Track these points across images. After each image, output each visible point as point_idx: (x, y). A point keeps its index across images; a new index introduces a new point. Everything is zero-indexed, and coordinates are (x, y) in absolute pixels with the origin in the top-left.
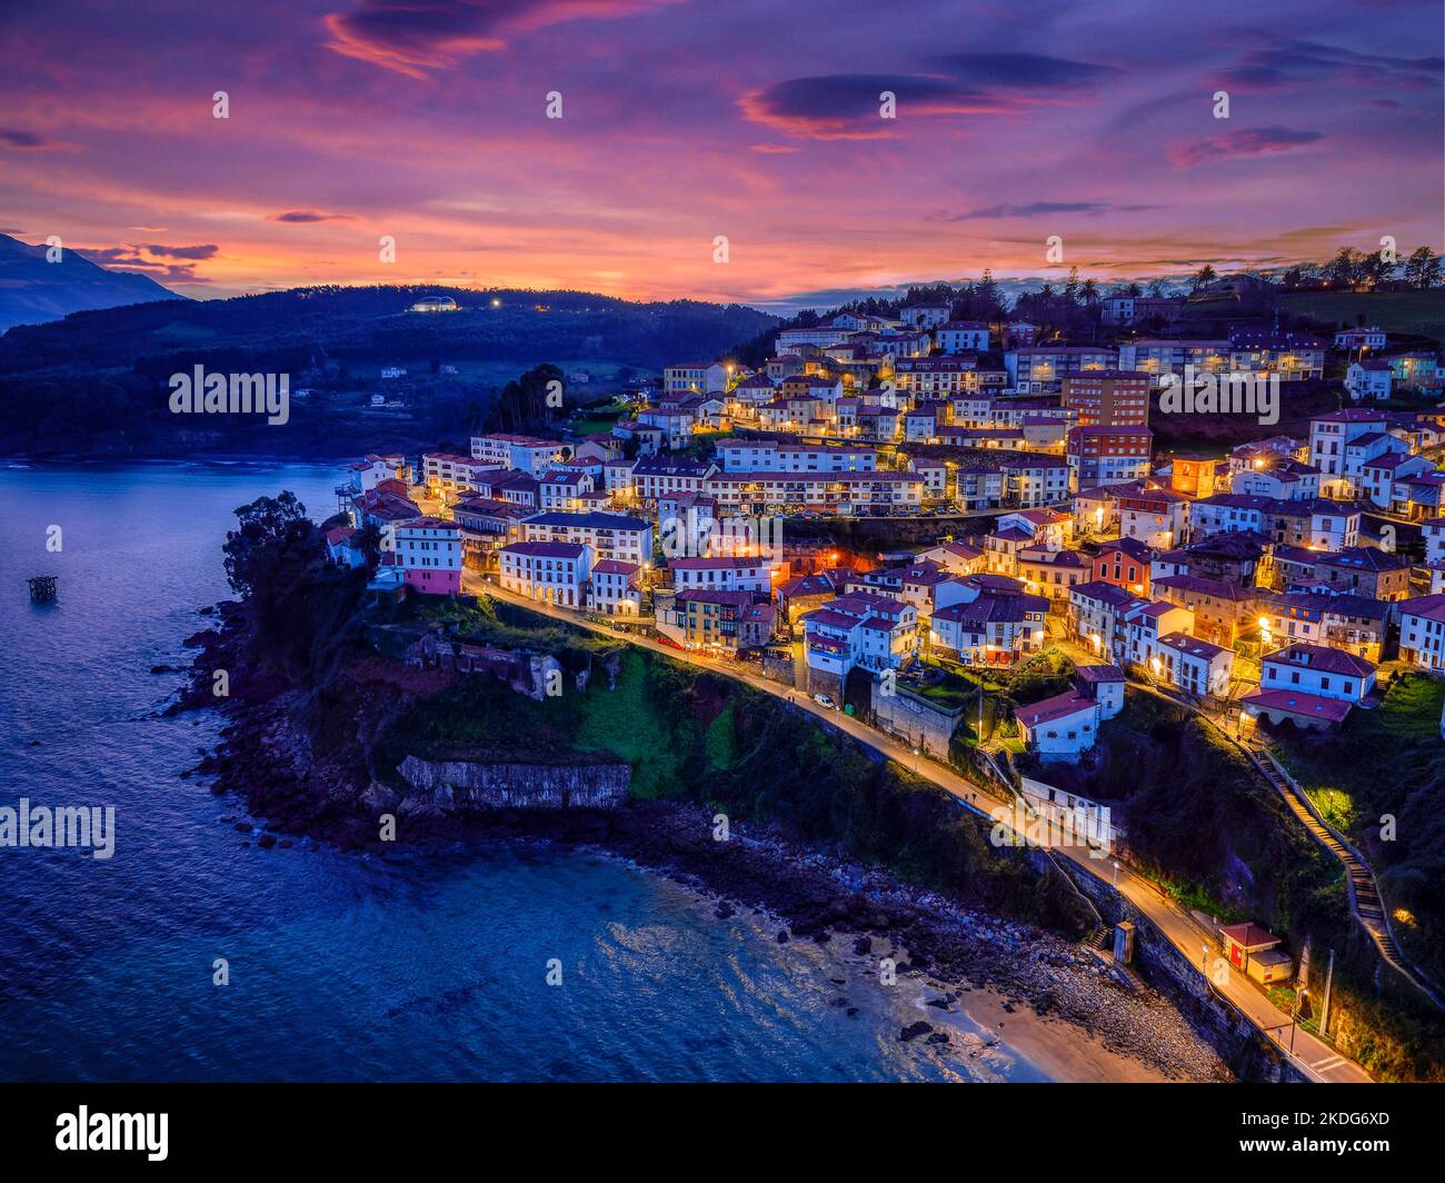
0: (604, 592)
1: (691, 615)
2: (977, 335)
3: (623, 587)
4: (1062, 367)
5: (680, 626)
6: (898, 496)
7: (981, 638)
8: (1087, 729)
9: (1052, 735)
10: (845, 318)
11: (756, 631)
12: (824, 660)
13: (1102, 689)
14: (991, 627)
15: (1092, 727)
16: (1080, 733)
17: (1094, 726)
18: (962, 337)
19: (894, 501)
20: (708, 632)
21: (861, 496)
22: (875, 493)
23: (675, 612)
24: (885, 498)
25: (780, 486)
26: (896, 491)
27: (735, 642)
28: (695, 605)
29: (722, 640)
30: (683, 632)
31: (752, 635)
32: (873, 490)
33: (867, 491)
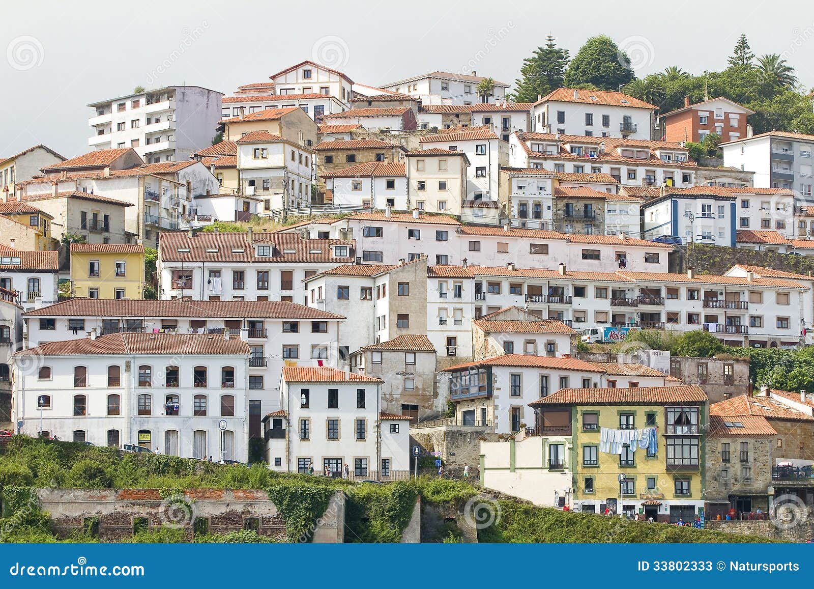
0: (319, 429)
1: (585, 438)
2: (627, 120)
3: (370, 415)
5: (555, 466)
6: (756, 320)
10: (307, 74)
11: (744, 460)
18: (597, 120)
19: (752, 330)
20: (629, 472)
21: (683, 318)
22: (711, 312)
23: (537, 441)
24: (731, 325)
25: (515, 289)
26: (754, 309)
27: (696, 484)
28: (596, 414)
29: (666, 485)
30: (562, 482)
31: (736, 467)
32: (706, 305)
33: (697, 306)
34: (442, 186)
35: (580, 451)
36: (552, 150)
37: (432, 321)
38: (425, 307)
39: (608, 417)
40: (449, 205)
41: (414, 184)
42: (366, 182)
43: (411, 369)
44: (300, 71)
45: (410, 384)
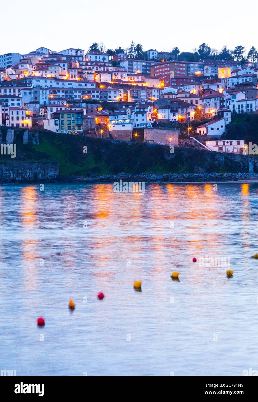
0: (15, 118)
1: (61, 119)
2: (104, 57)
3: (24, 116)
4: (144, 68)
5: (56, 125)
6: (110, 97)
7: (177, 114)
8: (222, 127)
9: (212, 129)
11: (91, 123)
12: (123, 126)
13: (225, 114)
14: (180, 110)
15: (223, 126)
16: (220, 128)
17: (224, 126)
18: (98, 57)
19: (109, 98)
20: (70, 125)
21: (96, 96)
22: (101, 95)
23: (54, 120)
24: (105, 97)
25: (63, 92)
26: (109, 95)
27: (82, 127)
28: (64, 115)
29: (76, 128)
30: (57, 127)
31: (89, 124)
32: (100, 94)
33: (98, 94)
34: (55, 72)
35: (61, 122)
36: (84, 64)
37: (41, 98)
38: (40, 96)
39: (66, 115)
40: (57, 76)
41: (50, 72)
42: (41, 71)
43: (35, 107)
44: (41, 49)
45: (35, 110)
